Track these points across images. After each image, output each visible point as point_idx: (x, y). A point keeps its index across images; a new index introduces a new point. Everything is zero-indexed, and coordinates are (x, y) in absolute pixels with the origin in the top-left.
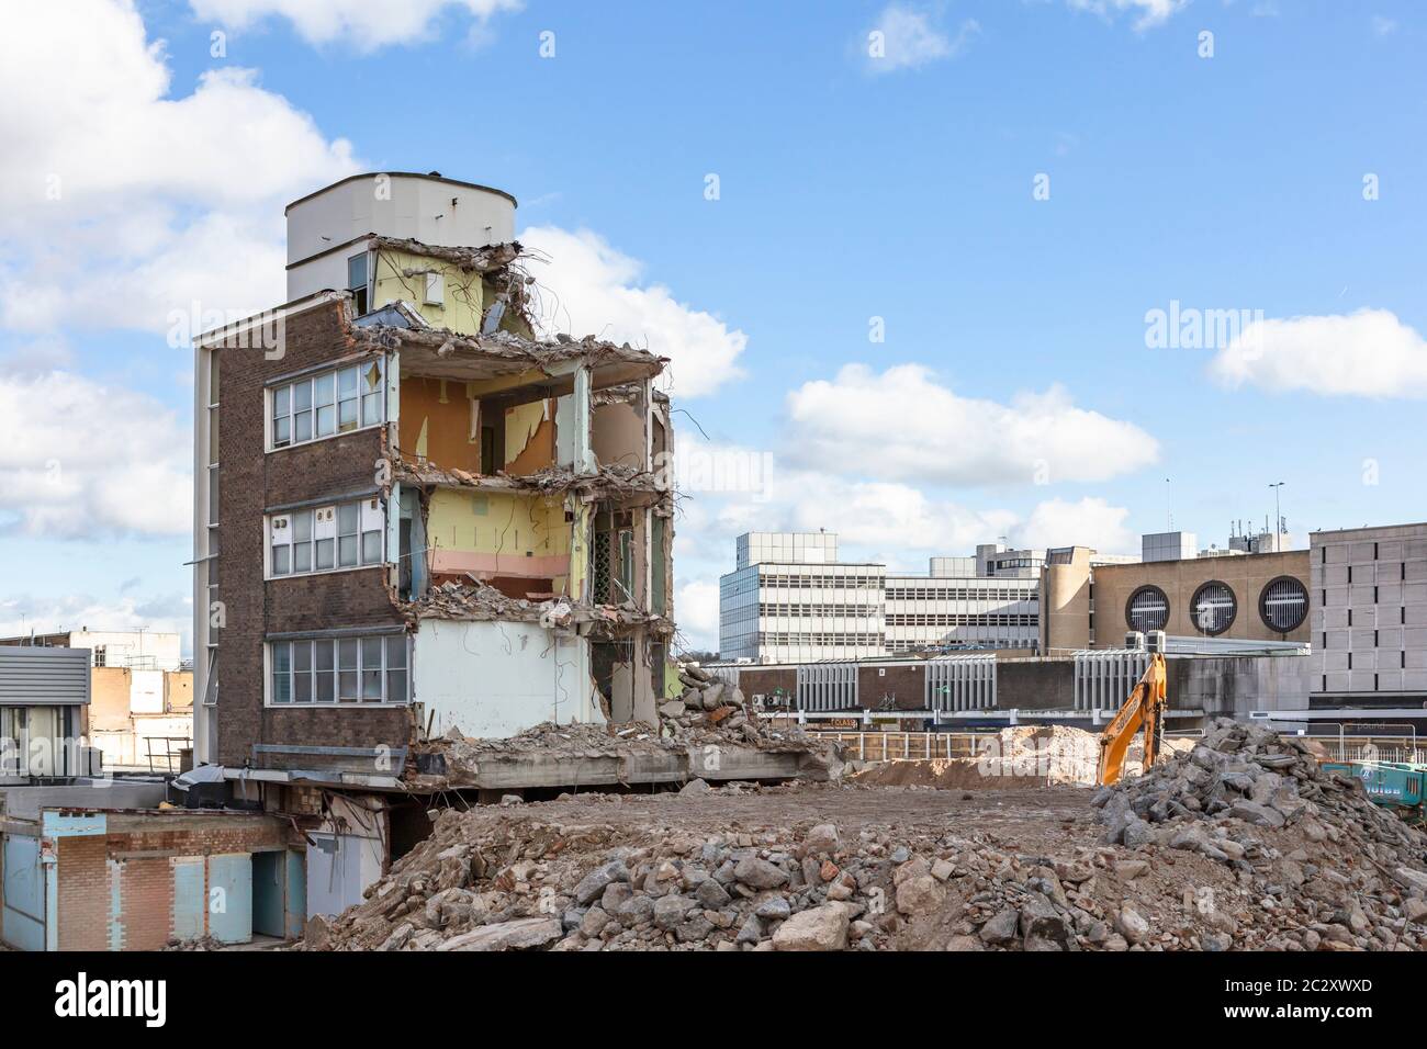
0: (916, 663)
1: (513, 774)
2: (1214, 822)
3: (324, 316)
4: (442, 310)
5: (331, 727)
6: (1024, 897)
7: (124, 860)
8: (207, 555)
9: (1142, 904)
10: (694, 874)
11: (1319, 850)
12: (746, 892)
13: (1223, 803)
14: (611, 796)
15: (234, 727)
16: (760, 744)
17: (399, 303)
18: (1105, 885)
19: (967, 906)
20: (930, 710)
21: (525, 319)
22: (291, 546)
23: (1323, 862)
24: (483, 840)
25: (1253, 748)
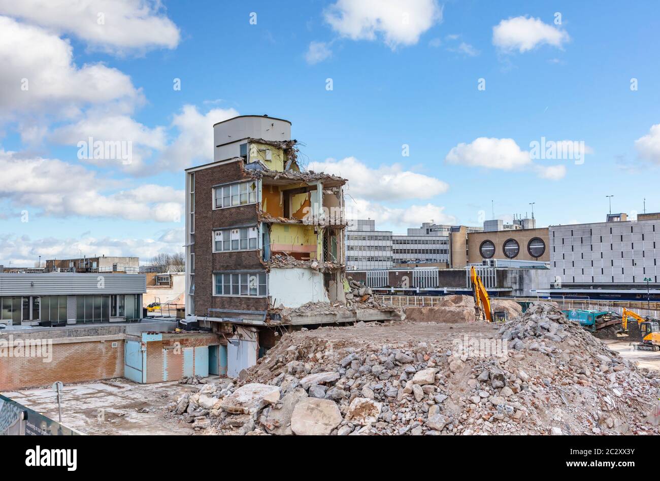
0: (409, 270)
1: (302, 320)
2: (540, 340)
3: (234, 165)
4: (271, 162)
5: (238, 303)
6: (490, 367)
7: (168, 349)
8: (190, 243)
9: (524, 369)
10: (383, 359)
11: (573, 349)
12: (400, 364)
13: (541, 334)
14: (335, 327)
15: (201, 302)
16: (379, 308)
17: (259, 161)
18: (512, 362)
19: (473, 370)
20: (415, 287)
21: (296, 164)
22: (222, 242)
23: (575, 353)
24: (302, 344)
25: (546, 313)
